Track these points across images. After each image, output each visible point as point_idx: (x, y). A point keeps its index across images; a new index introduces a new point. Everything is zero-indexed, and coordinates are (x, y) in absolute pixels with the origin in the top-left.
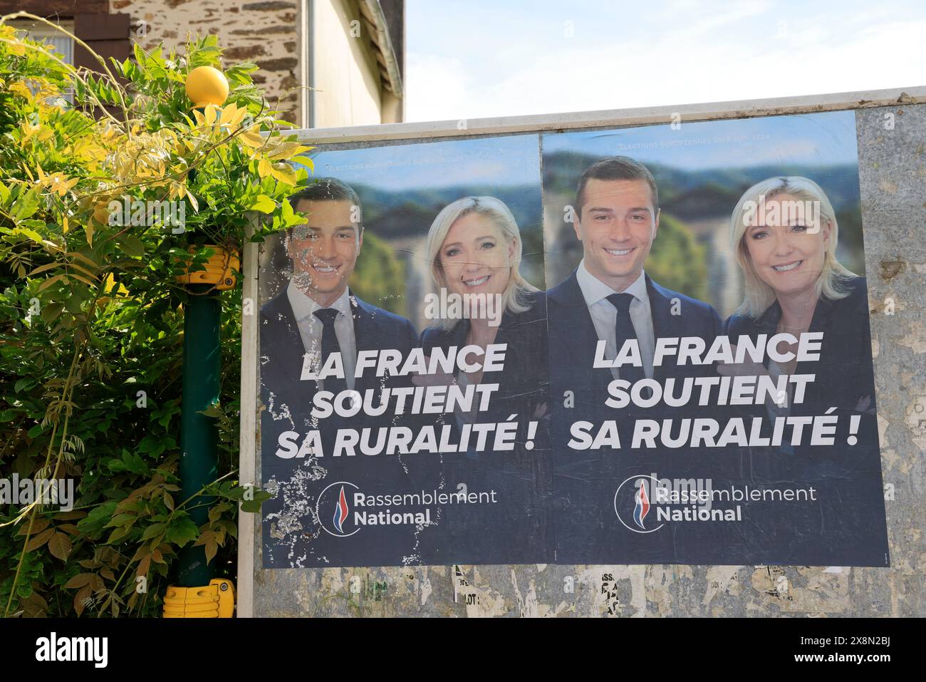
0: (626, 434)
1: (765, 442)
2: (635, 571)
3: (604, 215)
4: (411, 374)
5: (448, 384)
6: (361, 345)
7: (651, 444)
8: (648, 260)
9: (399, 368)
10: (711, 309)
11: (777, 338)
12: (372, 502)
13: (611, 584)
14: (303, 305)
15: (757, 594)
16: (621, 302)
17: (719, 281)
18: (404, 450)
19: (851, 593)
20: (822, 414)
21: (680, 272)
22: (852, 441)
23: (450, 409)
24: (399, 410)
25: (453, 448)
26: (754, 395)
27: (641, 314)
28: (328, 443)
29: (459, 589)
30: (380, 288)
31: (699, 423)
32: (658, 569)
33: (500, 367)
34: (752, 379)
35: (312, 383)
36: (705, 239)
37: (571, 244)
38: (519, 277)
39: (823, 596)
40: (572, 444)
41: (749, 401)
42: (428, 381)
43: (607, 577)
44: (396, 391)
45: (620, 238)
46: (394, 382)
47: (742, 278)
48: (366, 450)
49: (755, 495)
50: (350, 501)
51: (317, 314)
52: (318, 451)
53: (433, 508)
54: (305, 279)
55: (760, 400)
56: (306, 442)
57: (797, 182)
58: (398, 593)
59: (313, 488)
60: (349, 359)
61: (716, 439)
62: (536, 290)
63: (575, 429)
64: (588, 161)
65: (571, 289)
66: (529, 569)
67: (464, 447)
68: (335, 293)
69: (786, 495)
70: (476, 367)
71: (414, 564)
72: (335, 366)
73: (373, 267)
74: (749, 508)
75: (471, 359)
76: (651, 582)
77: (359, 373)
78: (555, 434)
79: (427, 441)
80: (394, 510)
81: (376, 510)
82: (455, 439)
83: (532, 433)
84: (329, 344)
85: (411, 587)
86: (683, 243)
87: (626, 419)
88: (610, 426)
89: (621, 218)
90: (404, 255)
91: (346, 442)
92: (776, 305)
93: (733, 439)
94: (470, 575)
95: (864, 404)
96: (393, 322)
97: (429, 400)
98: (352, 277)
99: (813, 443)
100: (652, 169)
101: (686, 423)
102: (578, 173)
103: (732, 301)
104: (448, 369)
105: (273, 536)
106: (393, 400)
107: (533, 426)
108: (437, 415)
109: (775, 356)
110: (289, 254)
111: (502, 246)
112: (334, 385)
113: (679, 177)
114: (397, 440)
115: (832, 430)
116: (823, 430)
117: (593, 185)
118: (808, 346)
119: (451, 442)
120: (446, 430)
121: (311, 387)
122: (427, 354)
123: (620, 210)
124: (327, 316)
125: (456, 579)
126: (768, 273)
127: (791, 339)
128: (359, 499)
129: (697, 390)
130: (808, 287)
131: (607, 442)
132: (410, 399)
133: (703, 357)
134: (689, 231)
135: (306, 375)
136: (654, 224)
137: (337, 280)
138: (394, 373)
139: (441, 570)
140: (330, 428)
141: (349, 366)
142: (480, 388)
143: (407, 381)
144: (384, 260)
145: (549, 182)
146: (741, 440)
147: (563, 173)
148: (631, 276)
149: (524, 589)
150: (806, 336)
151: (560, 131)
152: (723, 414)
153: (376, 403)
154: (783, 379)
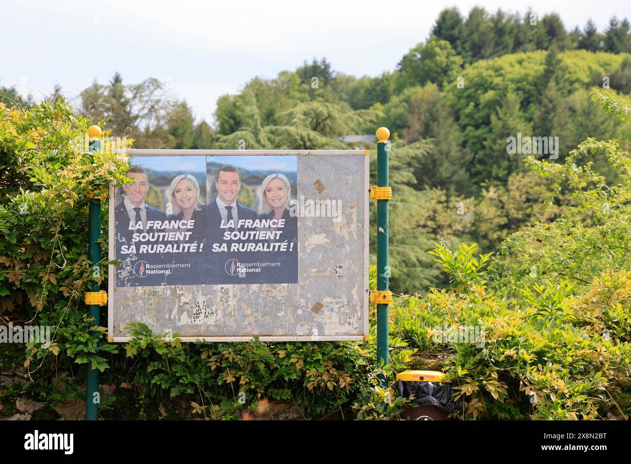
0: (229, 247)
1: (268, 250)
2: (230, 286)
3: (225, 182)
4: (164, 229)
5: (176, 232)
6: (148, 219)
7: (236, 250)
8: (237, 197)
9: (161, 227)
10: (255, 212)
11: (273, 221)
12: (152, 267)
13: (223, 290)
14: (129, 206)
15: (263, 292)
16: (229, 209)
17: (257, 203)
18: (162, 252)
19: (288, 291)
20: (283, 242)
21: (246, 201)
22: (291, 250)
23: (177, 239)
24: (161, 239)
25: (177, 251)
26: (265, 237)
27: (235, 212)
28: (138, 249)
29: (178, 292)
30: (155, 201)
31: (250, 244)
32: (237, 286)
33: (192, 227)
34: (265, 232)
35: (133, 230)
36: (254, 191)
37: (215, 191)
38: (199, 200)
39: (280, 292)
40: (213, 250)
41: (264, 238)
42: (170, 231)
43: (222, 288)
44: (160, 234)
45: (229, 189)
46: (159, 231)
47: (264, 203)
48: (150, 251)
49: (264, 265)
50: (145, 267)
51: (135, 209)
52: (135, 252)
53: (171, 269)
54: (130, 198)
55: (267, 238)
56: (131, 249)
57: (281, 176)
58: (160, 294)
59: (133, 263)
60: (145, 224)
61: (255, 249)
62: (203, 204)
63: (214, 246)
64: (220, 165)
65: (215, 204)
66: (200, 286)
67: (181, 251)
68: (140, 202)
69: (273, 265)
70: (185, 227)
71: (165, 285)
72: (140, 225)
73: (152, 195)
74: (263, 268)
75: (183, 224)
76: (234, 289)
77: (148, 228)
78: (208, 248)
79: (169, 249)
80: (159, 269)
81: (153, 269)
82: (178, 248)
83: (201, 247)
84: (138, 218)
85: (164, 292)
86: (248, 192)
87: (229, 243)
88: (225, 245)
89: (230, 183)
90: (163, 192)
91: (143, 249)
92: (273, 211)
93: (259, 249)
94: (182, 288)
95: (294, 240)
96: (159, 213)
97: (170, 237)
98: (145, 198)
99: (281, 250)
100: (239, 169)
101: (246, 244)
102: (217, 169)
103: (261, 210)
104: (176, 227)
105: (120, 277)
106: (159, 236)
107: (202, 245)
108: (172, 241)
109: (272, 226)
110: (125, 190)
111: (194, 190)
112: (139, 231)
113: (247, 172)
114: (160, 249)
115: (286, 247)
116: (283, 247)
117: (222, 173)
118: (281, 223)
119: (177, 249)
120: (175, 246)
121: (132, 232)
122: (170, 222)
123: (230, 181)
124: (137, 210)
125: (178, 289)
126: (271, 202)
127: (276, 221)
128: (148, 266)
129: (250, 235)
130: (282, 206)
131: (224, 250)
132: (164, 236)
133: (252, 225)
134: (250, 188)
135: (130, 228)
136: (239, 186)
137: (140, 199)
138: (159, 228)
139: (173, 287)
140: (138, 245)
141: (145, 225)
142: (186, 233)
143: (163, 231)
144: (156, 193)
145: (208, 171)
146: (261, 249)
147: (213, 169)
148: (232, 201)
149: (198, 291)
150: (281, 220)
151: (212, 155)
152: (257, 242)
153: (153, 237)
154: (274, 232)
